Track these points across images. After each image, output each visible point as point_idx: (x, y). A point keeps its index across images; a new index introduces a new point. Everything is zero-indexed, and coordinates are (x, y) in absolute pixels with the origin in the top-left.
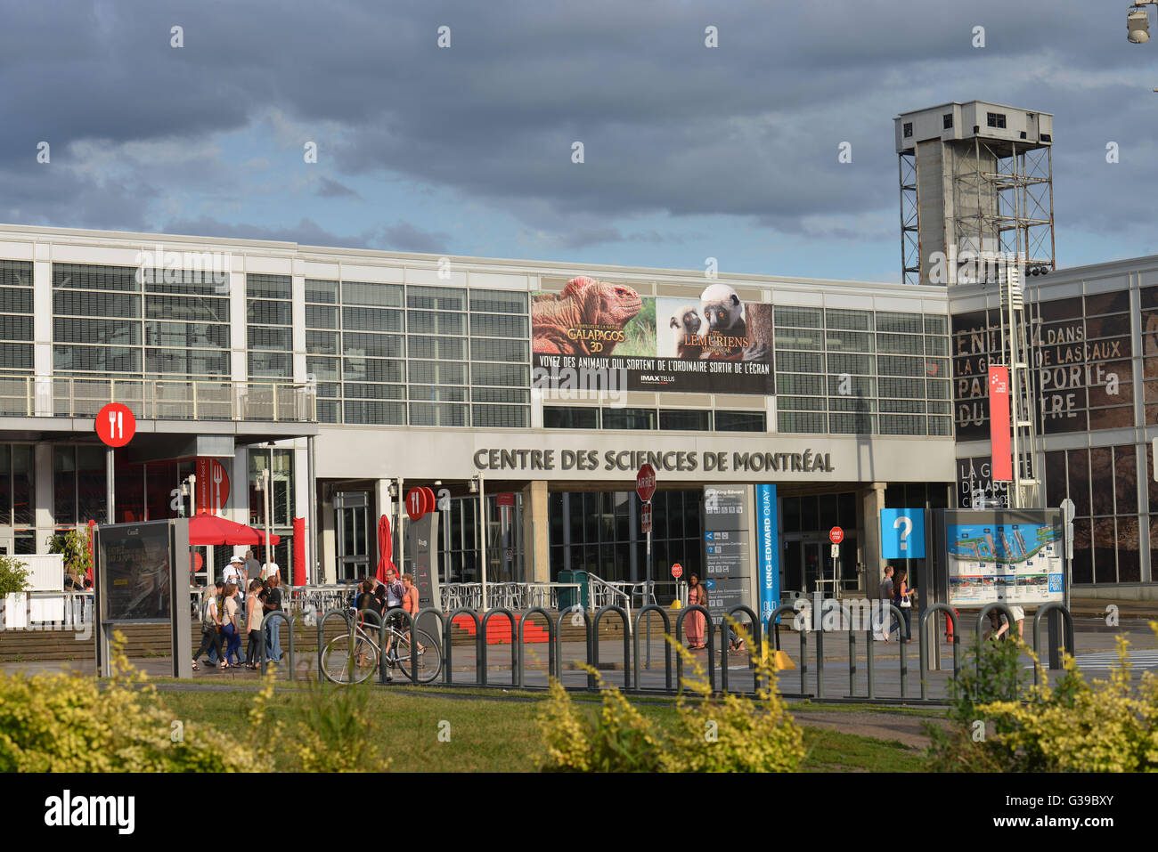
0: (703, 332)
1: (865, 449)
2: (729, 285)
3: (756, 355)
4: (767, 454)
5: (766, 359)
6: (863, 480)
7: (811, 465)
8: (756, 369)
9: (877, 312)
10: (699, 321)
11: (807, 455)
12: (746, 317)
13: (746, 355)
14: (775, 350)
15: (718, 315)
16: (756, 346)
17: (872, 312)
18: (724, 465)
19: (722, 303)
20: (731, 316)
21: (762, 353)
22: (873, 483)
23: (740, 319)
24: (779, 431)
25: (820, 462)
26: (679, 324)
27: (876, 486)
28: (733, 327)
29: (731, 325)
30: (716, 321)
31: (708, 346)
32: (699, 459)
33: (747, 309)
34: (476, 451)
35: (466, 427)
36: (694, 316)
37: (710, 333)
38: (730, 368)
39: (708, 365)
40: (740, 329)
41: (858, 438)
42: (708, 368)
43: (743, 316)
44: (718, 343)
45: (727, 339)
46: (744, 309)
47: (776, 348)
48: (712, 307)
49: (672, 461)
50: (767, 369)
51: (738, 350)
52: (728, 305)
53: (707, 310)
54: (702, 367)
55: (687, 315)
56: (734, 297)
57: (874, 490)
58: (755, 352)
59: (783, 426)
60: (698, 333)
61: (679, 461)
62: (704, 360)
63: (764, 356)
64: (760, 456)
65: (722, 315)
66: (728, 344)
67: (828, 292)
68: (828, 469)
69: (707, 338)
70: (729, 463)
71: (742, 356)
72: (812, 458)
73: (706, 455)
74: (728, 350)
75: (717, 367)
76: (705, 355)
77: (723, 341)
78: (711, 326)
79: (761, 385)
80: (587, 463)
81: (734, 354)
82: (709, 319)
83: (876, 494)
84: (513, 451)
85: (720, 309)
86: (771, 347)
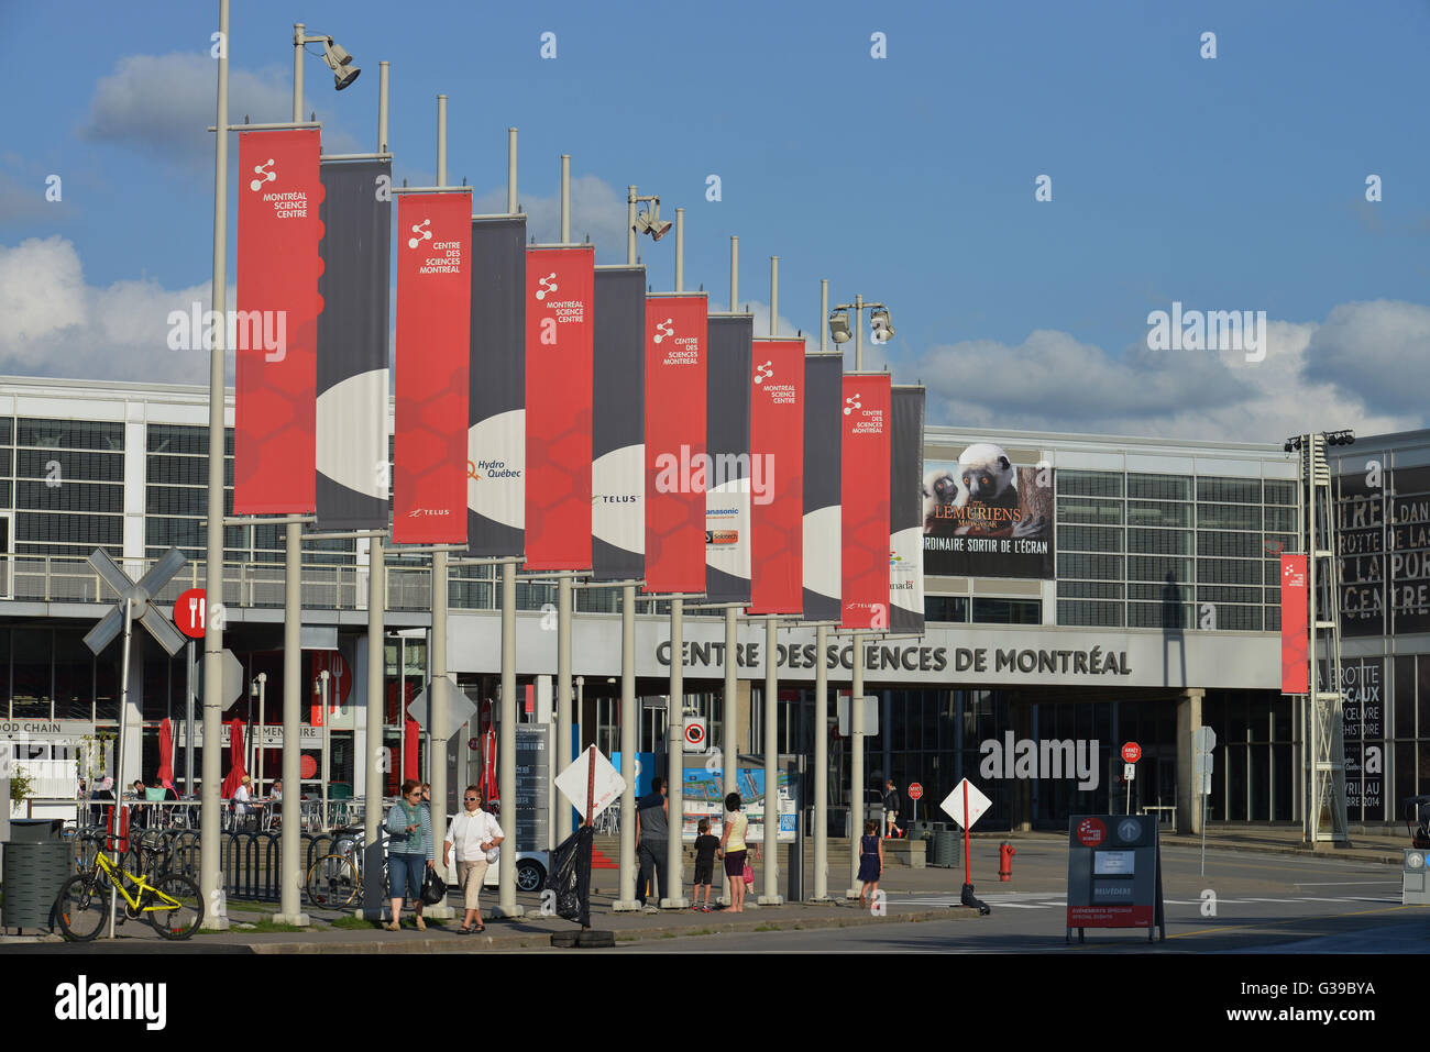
0: (960, 501)
1: (1174, 646)
2: (997, 445)
3: (1030, 530)
4: (1041, 652)
5: (1044, 534)
6: (1170, 685)
7: (1101, 666)
8: (1030, 547)
9: (1198, 477)
10: (955, 490)
11: (1095, 653)
12: (1019, 484)
13: (1017, 530)
14: (1056, 524)
15: (980, 481)
16: (1030, 519)
17: (1191, 477)
18: (982, 665)
19: (987, 467)
20: (999, 482)
21: (1039, 528)
22: (1184, 689)
23: (1011, 486)
24: (1059, 623)
25: (1112, 661)
26: (929, 493)
27: (1190, 693)
28: (1001, 496)
29: (999, 492)
30: (978, 488)
31: (967, 519)
32: (950, 657)
33: (1020, 473)
34: (659, 642)
35: (649, 615)
36: (949, 483)
37: (969, 503)
38: (994, 547)
39: (965, 542)
40: (1010, 499)
41: (1165, 634)
42: (966, 545)
43: (1014, 482)
44: (980, 515)
45: (992, 511)
46: (1015, 474)
47: (1058, 521)
48: (974, 472)
49: (914, 659)
50: (1045, 548)
51: (1008, 523)
52: (995, 470)
53: (966, 476)
54: (957, 544)
55: (940, 481)
56: (1003, 459)
57: (1189, 698)
58: (1029, 526)
59: (1066, 616)
60: (953, 503)
61: (924, 659)
62: (959, 537)
63: (1041, 531)
64: (1030, 653)
65: (986, 481)
66: (992, 517)
67: (1130, 453)
68: (1125, 672)
69: (966, 510)
70: (990, 661)
71: (1011, 531)
72: (1103, 658)
73: (960, 652)
74: (993, 525)
75: (977, 545)
76: (963, 530)
77: (986, 514)
78: (970, 495)
79: (1038, 567)
80: (802, 659)
81: (1002, 530)
82: (968, 486)
83: (1190, 702)
84: (707, 645)
85: (984, 474)
86: (1051, 520)
